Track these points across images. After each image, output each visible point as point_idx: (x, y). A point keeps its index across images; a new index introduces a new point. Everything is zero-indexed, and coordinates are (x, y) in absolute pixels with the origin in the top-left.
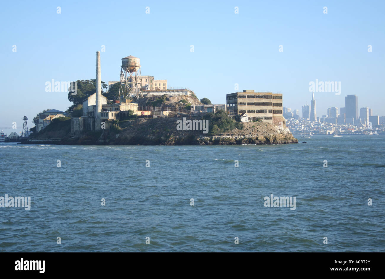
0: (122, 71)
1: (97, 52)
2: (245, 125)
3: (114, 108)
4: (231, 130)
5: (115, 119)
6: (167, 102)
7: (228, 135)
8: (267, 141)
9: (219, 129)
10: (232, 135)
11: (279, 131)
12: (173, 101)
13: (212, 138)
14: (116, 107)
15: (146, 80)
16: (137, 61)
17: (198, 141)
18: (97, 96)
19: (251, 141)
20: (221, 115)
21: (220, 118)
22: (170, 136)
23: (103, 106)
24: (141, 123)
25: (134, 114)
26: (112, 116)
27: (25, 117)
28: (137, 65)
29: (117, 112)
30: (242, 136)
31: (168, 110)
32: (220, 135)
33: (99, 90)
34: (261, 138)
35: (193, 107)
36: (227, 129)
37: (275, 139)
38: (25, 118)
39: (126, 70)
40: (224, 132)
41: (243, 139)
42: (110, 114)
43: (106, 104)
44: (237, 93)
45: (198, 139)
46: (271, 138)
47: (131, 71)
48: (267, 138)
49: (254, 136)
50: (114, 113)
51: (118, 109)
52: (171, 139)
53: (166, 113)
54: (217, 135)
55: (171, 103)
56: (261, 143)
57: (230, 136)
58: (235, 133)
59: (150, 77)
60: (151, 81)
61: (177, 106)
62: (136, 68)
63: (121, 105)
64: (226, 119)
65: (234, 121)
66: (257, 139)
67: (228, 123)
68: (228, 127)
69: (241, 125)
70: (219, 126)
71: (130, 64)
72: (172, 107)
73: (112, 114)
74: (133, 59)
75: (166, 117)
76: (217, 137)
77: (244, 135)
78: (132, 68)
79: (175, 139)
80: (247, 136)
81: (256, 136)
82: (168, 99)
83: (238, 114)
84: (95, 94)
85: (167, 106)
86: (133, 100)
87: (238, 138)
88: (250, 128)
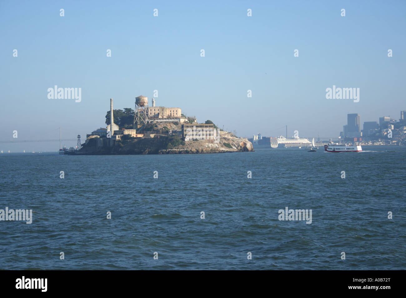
0: (136, 106)
1: (111, 99)
2: (186, 143)
3: (121, 132)
4: (178, 146)
5: (120, 140)
6: (156, 128)
7: (176, 149)
8: (197, 152)
9: (171, 146)
10: (178, 149)
11: (207, 146)
12: (160, 127)
13: (167, 150)
14: (122, 132)
15: (158, 110)
16: (146, 99)
17: (159, 152)
18: (111, 125)
19: (187, 152)
20: (173, 137)
21: (173, 139)
22: (146, 149)
23: (115, 131)
24: (134, 142)
25: (132, 136)
26: (119, 138)
27: (79, 135)
28: (145, 102)
29: (122, 135)
30: (183, 149)
31: (154, 134)
32: (171, 149)
33: (112, 122)
34: (194, 150)
35: (170, 131)
36: (176, 145)
37: (202, 151)
38: (79, 137)
39: (138, 105)
40: (174, 147)
41: (183, 151)
42: (117, 136)
43: (118, 130)
44: (183, 125)
45: (160, 151)
46: (200, 150)
47: (141, 106)
48: (197, 150)
49: (189, 149)
50: (120, 136)
51: (123, 133)
52: (146, 151)
53: (152, 136)
54: (170, 149)
55: (158, 129)
56: (193, 153)
57: (177, 149)
58: (180, 148)
59: (162, 107)
60: (162, 111)
61: (161, 131)
62: (145, 104)
63: (124, 131)
64: (176, 140)
65: (180, 141)
66: (191, 150)
67: (177, 142)
68: (177, 144)
69: (184, 143)
70: (172, 144)
71: (141, 101)
72: (157, 131)
73: (119, 137)
74: (142, 98)
75: (151, 138)
76: (169, 149)
77: (184, 149)
78: (142, 104)
79: (149, 151)
80: (185, 149)
81: (190, 149)
82: (156, 126)
83: (184, 136)
84: (110, 125)
85: (155, 131)
86: (143, 125)
87: (180, 150)
88: (189, 144)
